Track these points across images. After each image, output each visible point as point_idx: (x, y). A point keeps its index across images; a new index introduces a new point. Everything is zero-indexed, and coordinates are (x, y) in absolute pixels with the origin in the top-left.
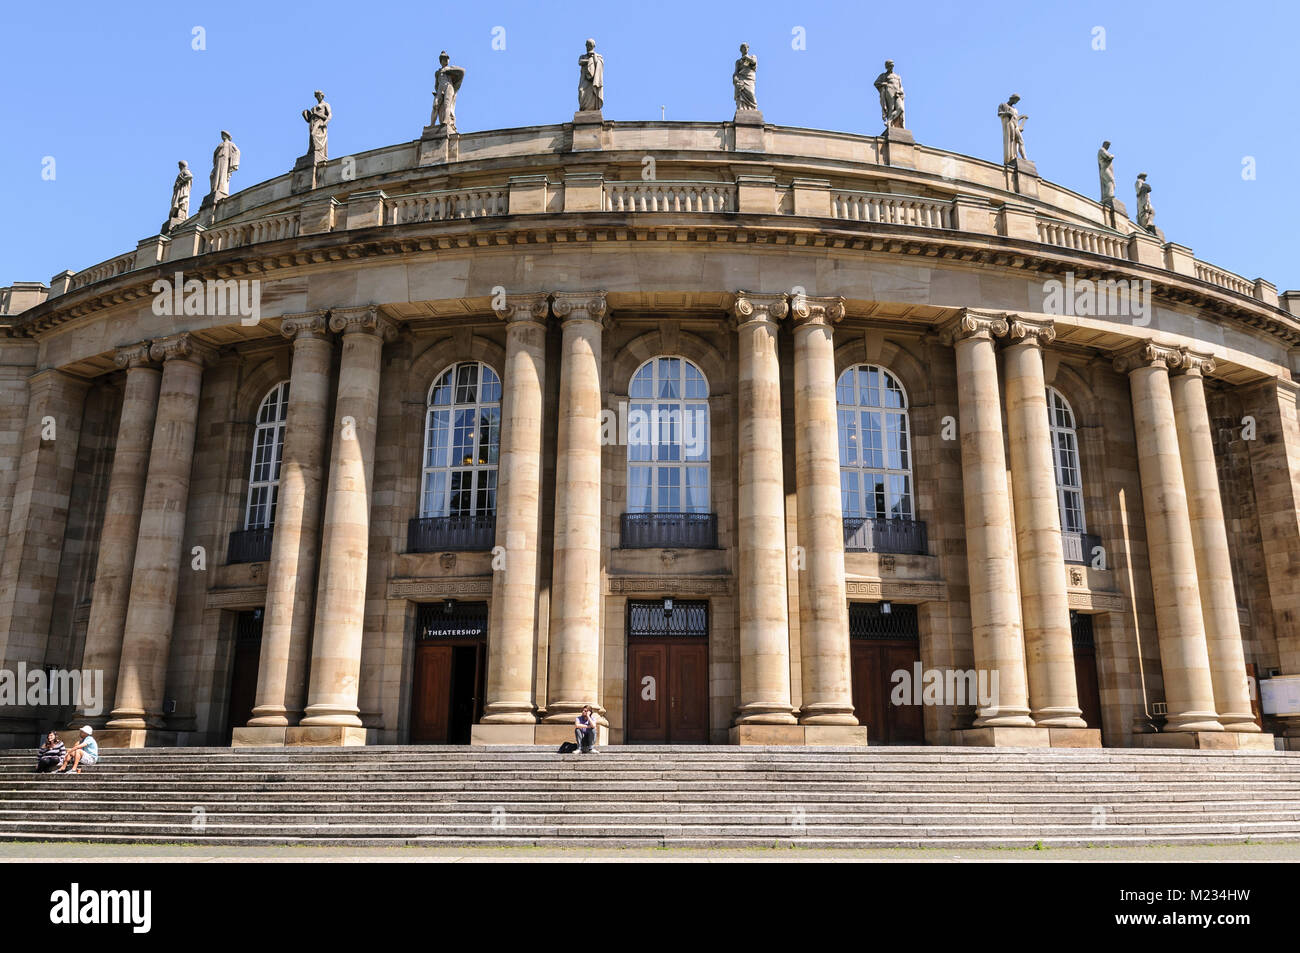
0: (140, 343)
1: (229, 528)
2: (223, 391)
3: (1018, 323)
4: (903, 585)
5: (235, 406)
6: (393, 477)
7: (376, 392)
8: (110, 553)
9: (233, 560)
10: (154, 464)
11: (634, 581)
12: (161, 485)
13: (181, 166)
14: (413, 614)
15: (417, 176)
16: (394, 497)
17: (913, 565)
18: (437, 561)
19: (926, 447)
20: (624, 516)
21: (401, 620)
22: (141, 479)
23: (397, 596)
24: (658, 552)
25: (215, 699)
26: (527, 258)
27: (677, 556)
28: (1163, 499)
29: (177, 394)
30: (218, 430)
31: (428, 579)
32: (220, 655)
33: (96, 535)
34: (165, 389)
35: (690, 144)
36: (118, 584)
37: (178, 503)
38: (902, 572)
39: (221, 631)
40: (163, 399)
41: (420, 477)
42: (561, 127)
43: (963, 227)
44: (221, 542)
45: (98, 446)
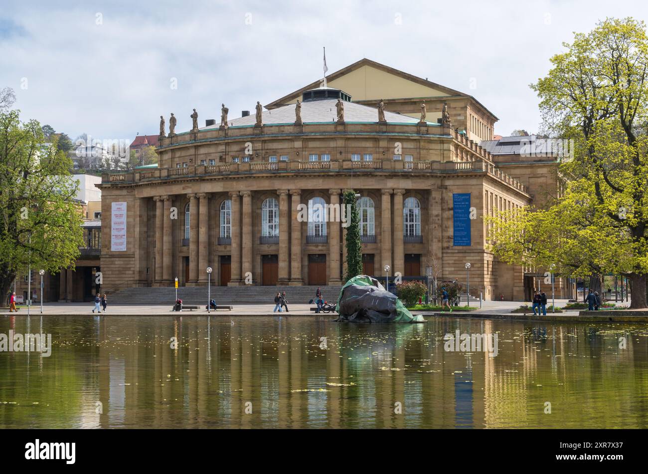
0: (158, 196)
1: (182, 238)
2: (178, 205)
4: (319, 251)
5: (180, 209)
9: (183, 246)
12: (166, 231)
13: (162, 117)
14: (220, 259)
15: (218, 142)
17: (322, 246)
18: (223, 247)
21: (217, 260)
22: (162, 228)
23: (216, 255)
24: (267, 245)
25: (183, 276)
27: (270, 246)
29: (167, 209)
31: (222, 251)
32: (183, 267)
34: (165, 208)
35: (283, 131)
37: (170, 234)
38: (320, 248)
39: (183, 261)
41: (220, 227)
42: (252, 127)
44: (181, 241)
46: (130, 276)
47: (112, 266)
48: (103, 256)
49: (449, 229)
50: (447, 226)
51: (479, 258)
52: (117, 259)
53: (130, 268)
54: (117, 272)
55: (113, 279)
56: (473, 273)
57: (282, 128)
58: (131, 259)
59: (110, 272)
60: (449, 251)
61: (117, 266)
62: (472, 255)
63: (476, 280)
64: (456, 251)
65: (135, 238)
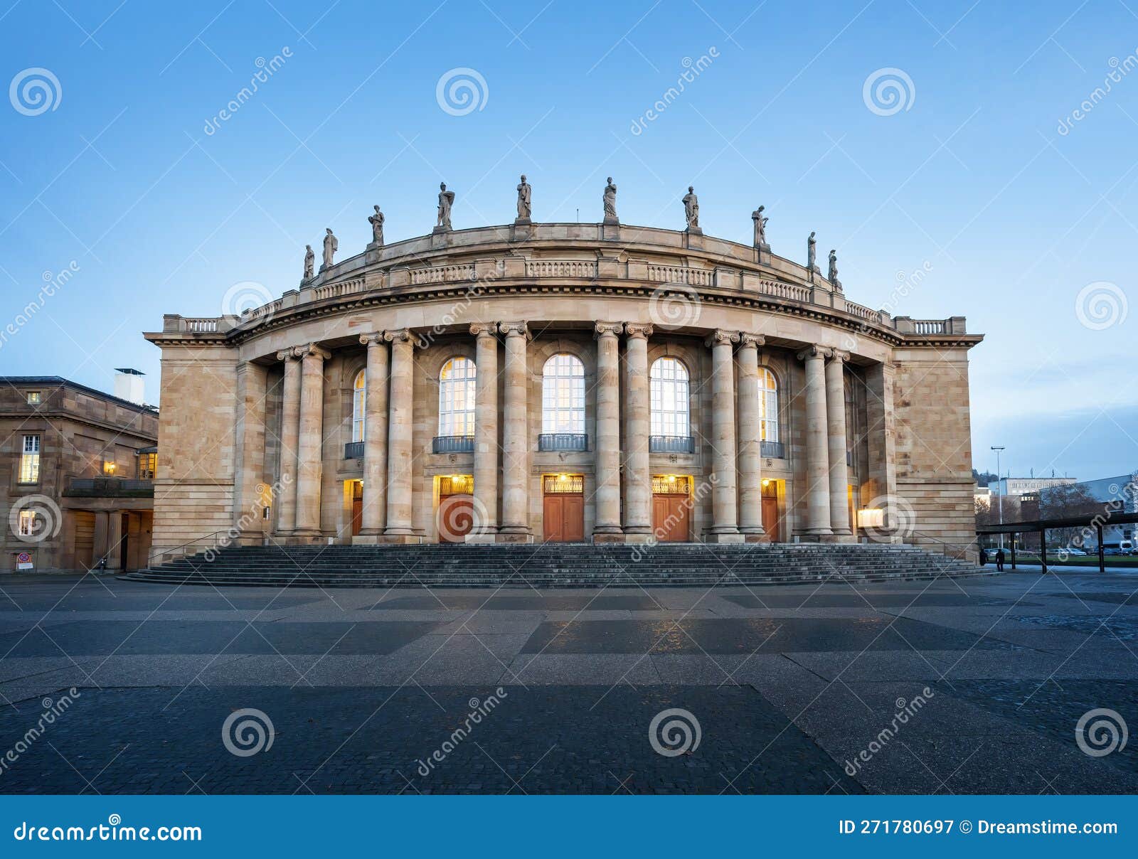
0: (290, 348)
1: (345, 442)
2: (336, 373)
3: (745, 336)
4: (680, 468)
5: (342, 380)
6: (423, 417)
7: (412, 374)
8: (287, 454)
9: (348, 457)
10: (304, 410)
11: (546, 466)
12: (307, 421)
16: (425, 426)
17: (687, 459)
18: (448, 458)
19: (696, 400)
20: (540, 436)
22: (298, 417)
23: (429, 476)
24: (558, 453)
26: (486, 302)
27: (567, 455)
28: (815, 426)
29: (310, 375)
30: (334, 392)
31: (443, 467)
33: (279, 445)
34: (305, 371)
35: (578, 236)
36: (291, 469)
37: (316, 430)
38: (680, 462)
40: (304, 378)
41: (438, 416)
42: (508, 226)
43: (719, 285)
44: (342, 448)
45: (276, 401)
46: (221, 522)
47: (182, 502)
48: (161, 482)
49: (905, 441)
50: (901, 434)
51: (964, 494)
52: (194, 488)
53: (223, 506)
54: (193, 515)
55: (182, 529)
56: (954, 521)
57: (575, 230)
58: (227, 488)
59: (177, 515)
60: (908, 481)
61: (194, 502)
62: (951, 487)
63: (960, 534)
64: (923, 481)
65: (236, 445)
